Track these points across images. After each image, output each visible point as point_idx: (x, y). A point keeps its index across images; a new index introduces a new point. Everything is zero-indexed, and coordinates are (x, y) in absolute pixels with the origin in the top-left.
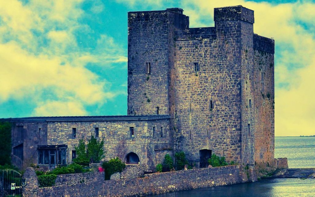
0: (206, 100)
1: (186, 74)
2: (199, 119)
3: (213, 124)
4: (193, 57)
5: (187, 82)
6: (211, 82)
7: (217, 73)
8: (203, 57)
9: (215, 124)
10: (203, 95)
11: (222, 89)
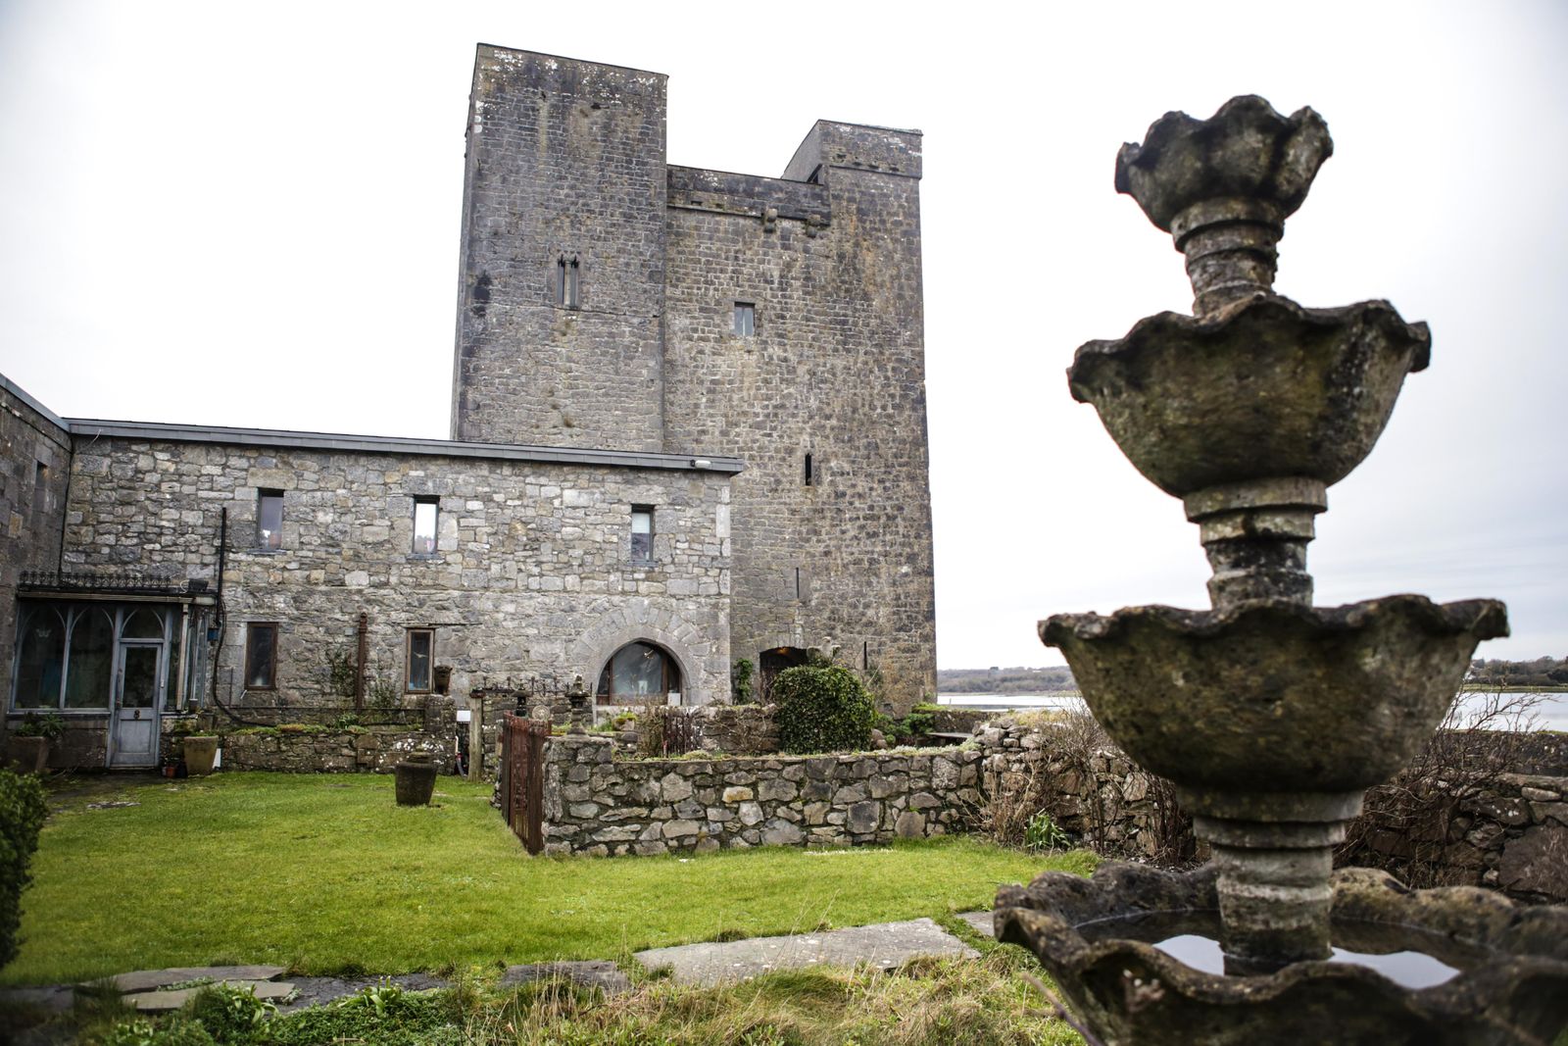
0: (790, 451)
1: (701, 339)
2: (757, 524)
3: (821, 548)
4: (732, 278)
5: (705, 370)
6: (811, 384)
7: (830, 352)
8: (776, 285)
9: (827, 546)
10: (774, 429)
11: (854, 412)
